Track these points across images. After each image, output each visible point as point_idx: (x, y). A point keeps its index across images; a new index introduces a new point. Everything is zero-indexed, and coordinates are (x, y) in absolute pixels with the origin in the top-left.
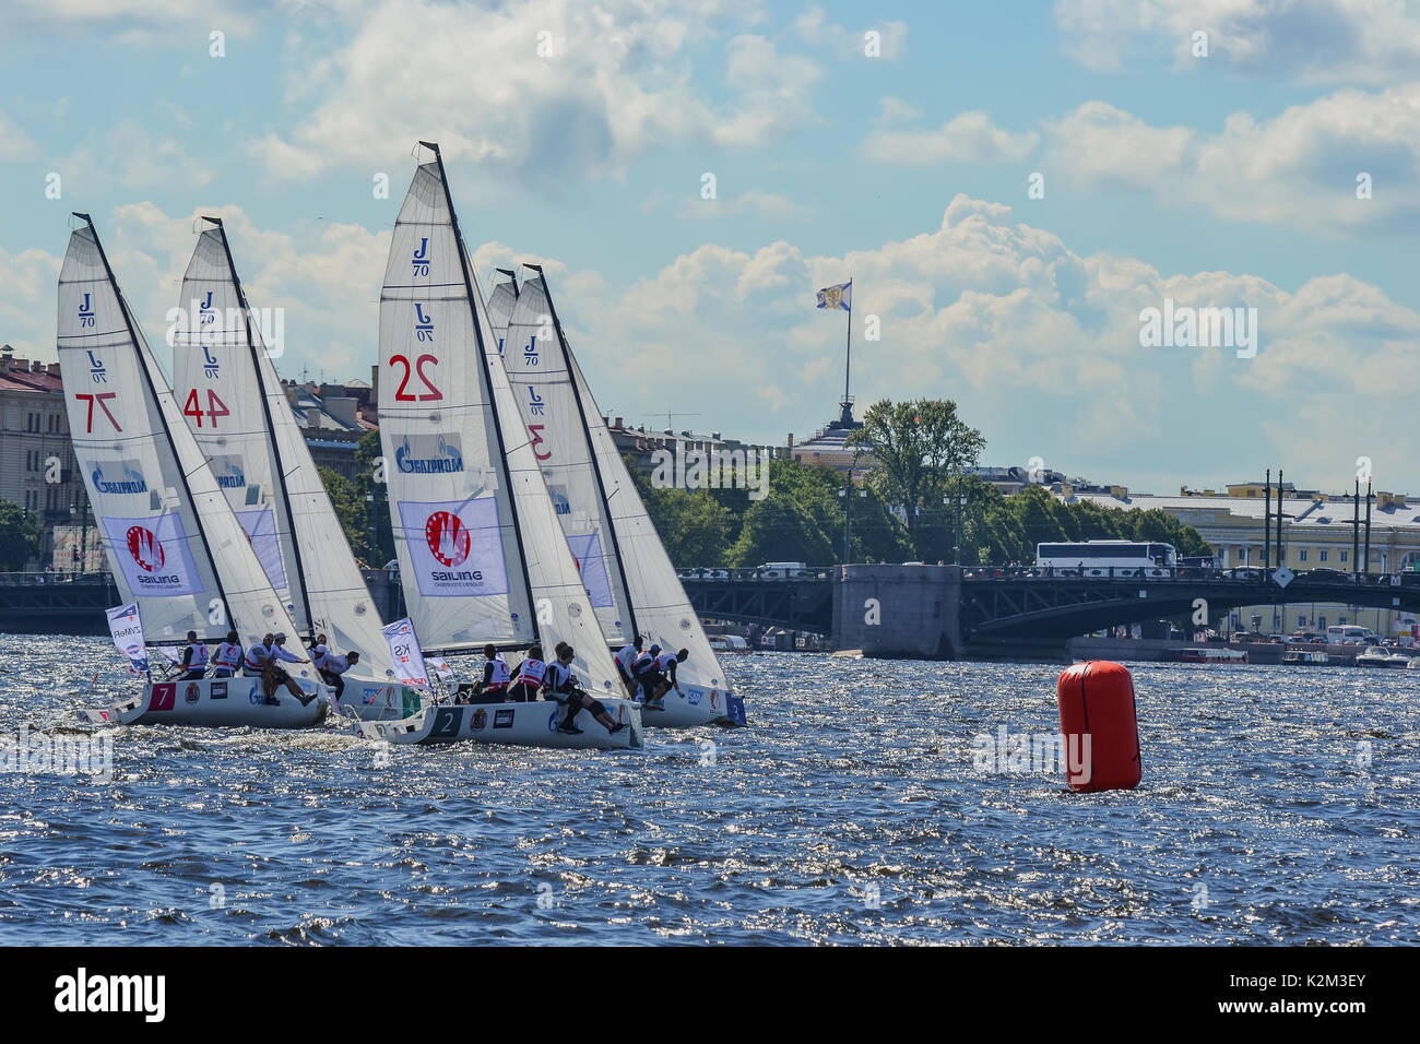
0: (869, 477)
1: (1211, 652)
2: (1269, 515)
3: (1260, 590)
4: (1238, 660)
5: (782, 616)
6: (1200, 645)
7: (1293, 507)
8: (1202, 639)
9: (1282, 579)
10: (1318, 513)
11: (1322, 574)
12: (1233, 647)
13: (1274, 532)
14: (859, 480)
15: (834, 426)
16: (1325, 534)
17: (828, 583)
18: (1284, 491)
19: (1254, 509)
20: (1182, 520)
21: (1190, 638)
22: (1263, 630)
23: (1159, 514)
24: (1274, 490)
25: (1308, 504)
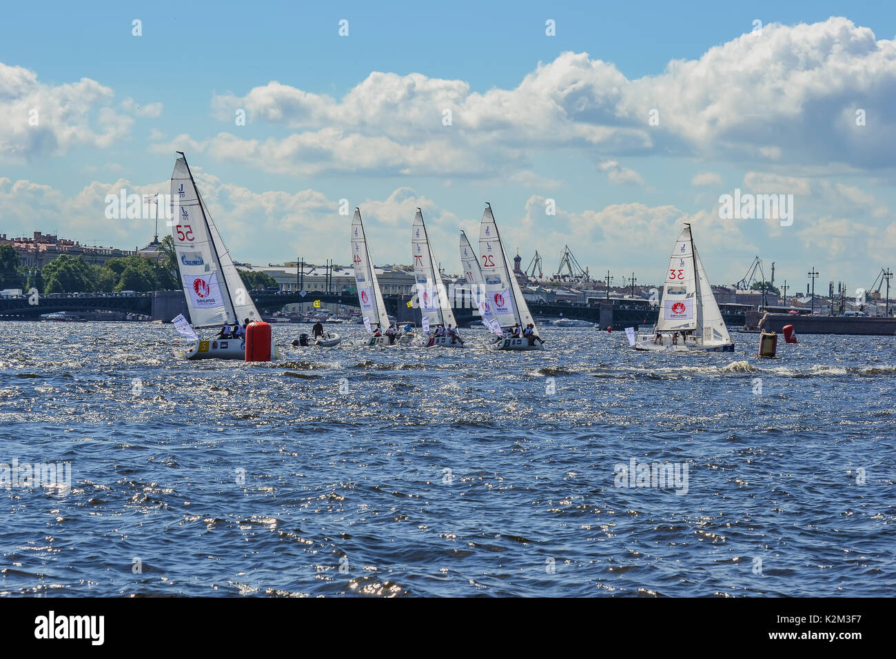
0: (164, 262)
1: (279, 319)
2: (298, 273)
3: (296, 298)
4: (287, 322)
5: (134, 310)
6: (275, 317)
7: (306, 270)
8: (276, 315)
9: (303, 294)
10: (314, 272)
11: (316, 292)
12: (286, 317)
13: (300, 279)
14: (160, 262)
15: (152, 244)
16: (316, 279)
17: (150, 298)
18: (303, 265)
19: (294, 271)
20: (269, 275)
21: (272, 315)
22: (296, 312)
23: (261, 273)
24: (300, 265)
25: (311, 269)
